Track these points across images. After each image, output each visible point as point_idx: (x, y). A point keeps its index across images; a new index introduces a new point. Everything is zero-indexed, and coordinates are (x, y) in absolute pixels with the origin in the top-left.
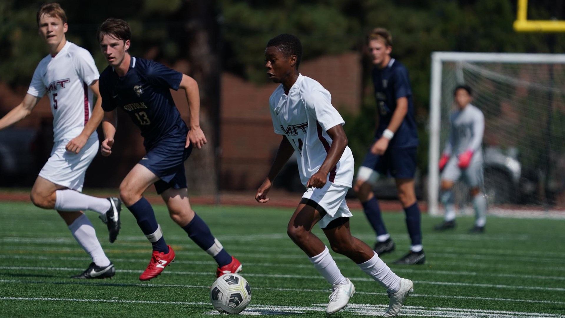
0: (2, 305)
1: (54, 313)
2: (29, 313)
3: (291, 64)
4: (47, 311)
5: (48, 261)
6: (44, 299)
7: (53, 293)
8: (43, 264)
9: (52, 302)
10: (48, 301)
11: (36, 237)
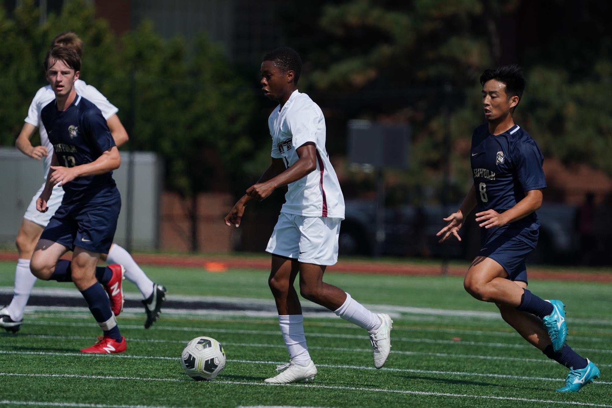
0: (555, 387)
1: (609, 398)
2: (583, 396)
3: (288, 80)
4: (601, 394)
5: (602, 343)
6: (598, 383)
7: (608, 377)
8: (597, 347)
9: (606, 386)
10: (602, 385)
11: (589, 317)
